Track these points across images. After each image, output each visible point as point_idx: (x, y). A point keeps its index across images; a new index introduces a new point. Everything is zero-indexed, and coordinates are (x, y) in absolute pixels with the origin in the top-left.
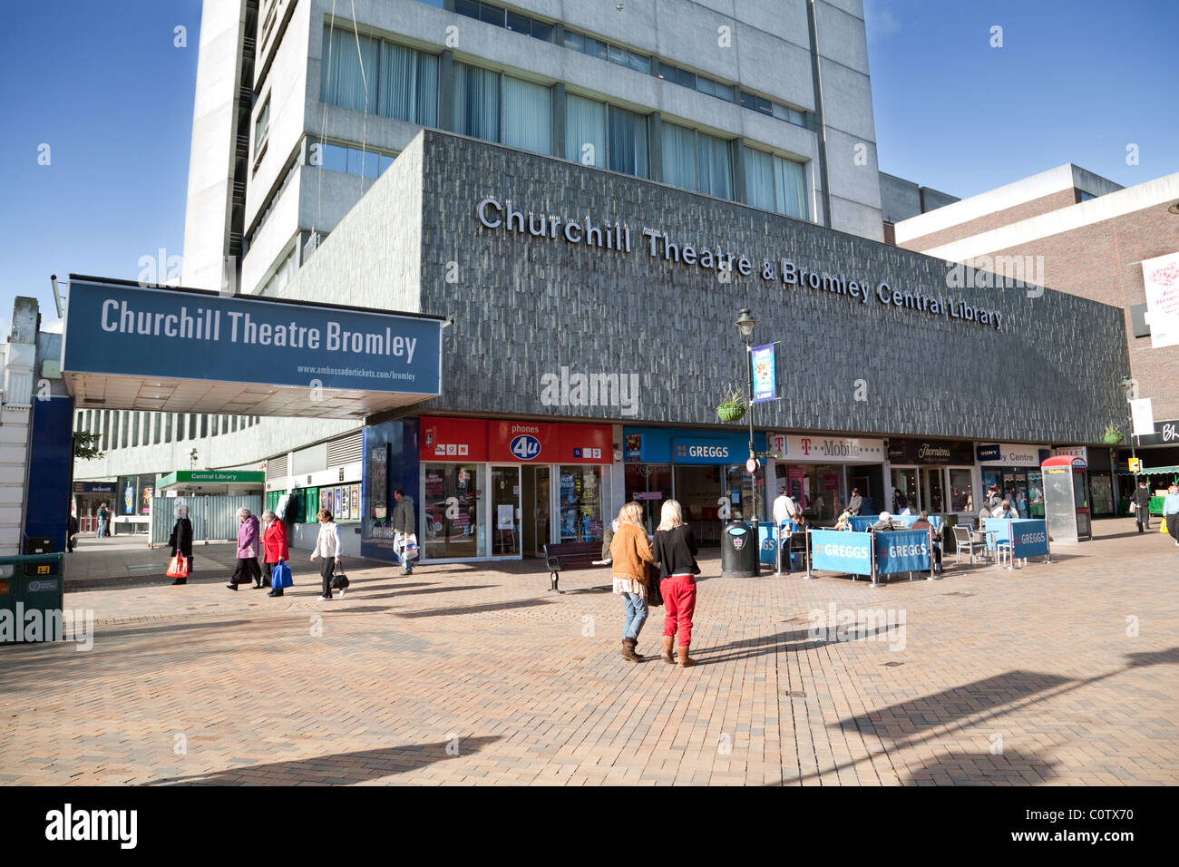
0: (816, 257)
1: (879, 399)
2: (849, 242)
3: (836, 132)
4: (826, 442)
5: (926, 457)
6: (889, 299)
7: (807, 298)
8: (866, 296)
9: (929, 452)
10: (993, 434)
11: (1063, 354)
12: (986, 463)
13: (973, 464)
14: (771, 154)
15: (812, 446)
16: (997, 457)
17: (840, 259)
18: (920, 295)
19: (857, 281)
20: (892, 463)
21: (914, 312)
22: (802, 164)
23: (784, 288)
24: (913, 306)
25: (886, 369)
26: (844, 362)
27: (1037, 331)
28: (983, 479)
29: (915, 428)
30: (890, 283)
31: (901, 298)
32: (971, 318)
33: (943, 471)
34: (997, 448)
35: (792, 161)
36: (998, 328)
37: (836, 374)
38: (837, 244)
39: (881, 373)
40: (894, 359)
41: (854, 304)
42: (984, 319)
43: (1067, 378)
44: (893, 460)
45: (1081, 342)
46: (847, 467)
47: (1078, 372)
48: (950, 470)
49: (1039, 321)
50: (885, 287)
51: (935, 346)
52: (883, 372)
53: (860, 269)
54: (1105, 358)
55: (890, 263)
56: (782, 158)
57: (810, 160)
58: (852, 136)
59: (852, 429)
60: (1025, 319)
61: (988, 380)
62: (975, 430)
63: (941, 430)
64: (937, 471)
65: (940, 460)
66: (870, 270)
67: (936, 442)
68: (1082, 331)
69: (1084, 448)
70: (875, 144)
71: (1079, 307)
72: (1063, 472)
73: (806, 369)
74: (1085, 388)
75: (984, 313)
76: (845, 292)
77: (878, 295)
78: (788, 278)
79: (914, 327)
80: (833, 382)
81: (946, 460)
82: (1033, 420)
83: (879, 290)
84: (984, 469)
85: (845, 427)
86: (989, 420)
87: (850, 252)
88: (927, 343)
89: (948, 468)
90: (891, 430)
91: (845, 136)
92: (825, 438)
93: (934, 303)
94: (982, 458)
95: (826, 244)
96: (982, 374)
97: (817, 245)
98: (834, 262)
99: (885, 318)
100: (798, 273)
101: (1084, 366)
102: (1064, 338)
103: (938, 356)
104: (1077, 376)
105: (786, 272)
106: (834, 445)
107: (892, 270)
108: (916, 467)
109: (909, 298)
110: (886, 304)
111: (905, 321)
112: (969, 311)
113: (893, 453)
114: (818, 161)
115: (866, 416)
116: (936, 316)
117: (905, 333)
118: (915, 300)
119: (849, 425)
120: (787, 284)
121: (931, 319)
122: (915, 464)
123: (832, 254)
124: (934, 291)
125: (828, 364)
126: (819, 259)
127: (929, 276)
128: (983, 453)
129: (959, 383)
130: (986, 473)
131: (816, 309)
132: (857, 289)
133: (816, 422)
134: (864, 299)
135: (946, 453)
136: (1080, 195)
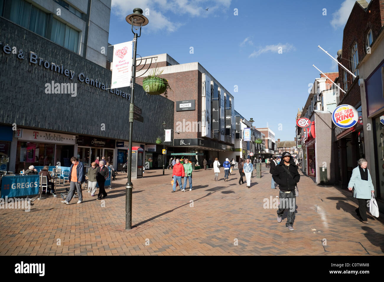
0: (50, 56)
1: (72, 119)
2: (69, 54)
3: (94, 24)
4: (47, 134)
5: (95, 144)
6: (83, 80)
7: (42, 71)
8: (72, 77)
9: (96, 142)
10: (121, 138)
11: (152, 113)
12: (120, 148)
13: (114, 148)
14: (66, 24)
15: (39, 135)
16: (123, 146)
17: (62, 59)
18: (98, 82)
19: (69, 70)
20: (78, 145)
21: (94, 87)
22: (78, 32)
23: (30, 64)
24: (94, 85)
25: (77, 107)
26: (57, 101)
27: (144, 104)
28: (118, 154)
29: (88, 132)
30: (85, 74)
31: (89, 81)
32: (118, 94)
33: (102, 150)
34: (123, 143)
35: (74, 30)
36: (129, 100)
37: (52, 106)
38: (62, 53)
39: (75, 109)
40: (82, 104)
41: (66, 79)
42: (124, 96)
43: (152, 121)
44: (79, 144)
45: (159, 110)
46: (57, 145)
47: (157, 120)
48: (105, 149)
49: (145, 100)
50: (82, 75)
51: (102, 102)
52: (76, 108)
53: (72, 66)
54: (166, 116)
55: (86, 67)
56: (70, 28)
57: (81, 31)
58: (100, 28)
59: (57, 129)
60: (140, 99)
61: (122, 118)
62: (114, 136)
63: (99, 134)
64: (100, 150)
65: (101, 145)
66: (77, 67)
67: (99, 139)
68: (160, 107)
69: (155, 145)
70: (108, 33)
71: (160, 98)
72: (135, 152)
73: (36, 102)
74: (158, 125)
75: (124, 94)
76: (62, 73)
77: (78, 78)
78: (32, 61)
79: (93, 93)
80: (50, 109)
81: (103, 146)
82: (138, 134)
83: (80, 76)
84: (119, 150)
85: (53, 128)
86: (121, 132)
87: (68, 58)
88: (98, 100)
89: (104, 149)
90: (76, 132)
91: (97, 27)
92: (46, 132)
93: (103, 86)
94: (118, 146)
95: (57, 52)
96: (120, 115)
97: (52, 51)
98: (59, 60)
99: (80, 87)
100: (38, 60)
101: (159, 118)
102: (153, 107)
103: (103, 106)
104: (156, 121)
105: (31, 58)
106: (51, 136)
107: (87, 70)
108: (90, 147)
109: (93, 82)
110: (82, 82)
111: (90, 90)
112: (118, 91)
113: (79, 141)
114: (84, 32)
115: (65, 125)
116: (104, 91)
117: (89, 95)
118: (95, 83)
119: (56, 128)
120: (32, 63)
121: (102, 92)
122: (90, 146)
123: (59, 56)
124: (104, 81)
125: (48, 101)
126: (52, 57)
127: (103, 76)
128: (119, 144)
129: (110, 117)
130: (119, 151)
131: (46, 77)
132: (69, 73)
133: (38, 125)
134: (71, 78)
135: (103, 143)
136: (168, 64)
